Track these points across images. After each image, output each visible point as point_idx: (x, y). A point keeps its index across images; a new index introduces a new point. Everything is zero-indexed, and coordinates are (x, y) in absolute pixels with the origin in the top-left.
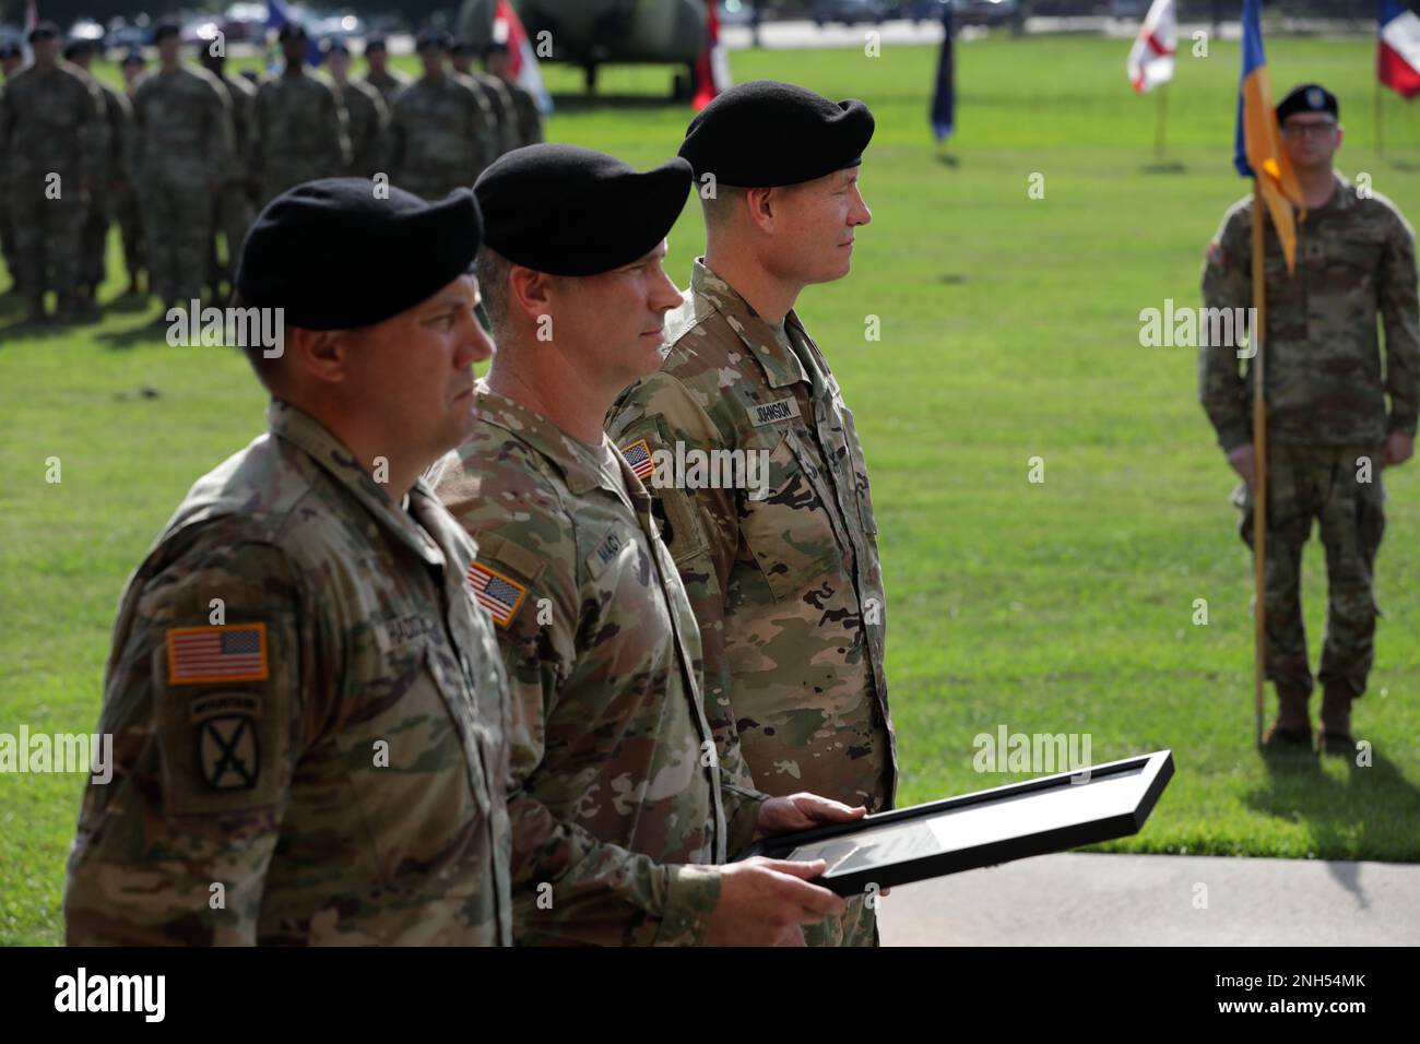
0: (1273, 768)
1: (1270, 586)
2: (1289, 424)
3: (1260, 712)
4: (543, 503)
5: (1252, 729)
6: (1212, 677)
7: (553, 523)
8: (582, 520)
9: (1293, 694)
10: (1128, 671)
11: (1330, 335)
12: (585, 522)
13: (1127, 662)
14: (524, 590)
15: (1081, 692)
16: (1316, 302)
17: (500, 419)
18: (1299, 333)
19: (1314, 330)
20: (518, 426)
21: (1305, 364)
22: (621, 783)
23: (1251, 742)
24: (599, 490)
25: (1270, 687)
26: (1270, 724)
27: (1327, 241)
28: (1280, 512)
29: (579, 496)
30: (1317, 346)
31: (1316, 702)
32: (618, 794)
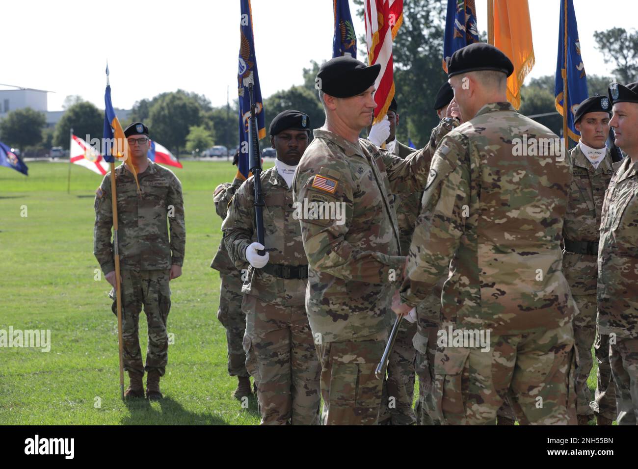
0: (129, 407)
1: (125, 331)
2: (131, 262)
3: (122, 384)
4: (339, 158)
5: (119, 391)
6: (100, 370)
7: (343, 163)
8: (351, 163)
9: (136, 375)
10: (67, 370)
11: (147, 225)
12: (352, 164)
13: (66, 366)
14: (337, 182)
15: (48, 379)
16: (141, 212)
17: (326, 136)
18: (135, 224)
19: (141, 223)
20: (331, 138)
21: (137, 237)
22: (372, 238)
23: (119, 396)
24: (356, 155)
25: (126, 373)
26: (127, 389)
27: (145, 186)
28: (127, 300)
29: (350, 157)
30: (142, 229)
31: (145, 379)
32: (371, 241)
